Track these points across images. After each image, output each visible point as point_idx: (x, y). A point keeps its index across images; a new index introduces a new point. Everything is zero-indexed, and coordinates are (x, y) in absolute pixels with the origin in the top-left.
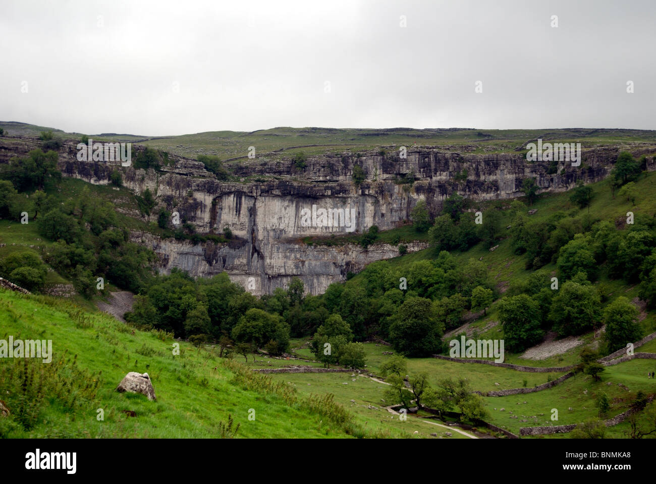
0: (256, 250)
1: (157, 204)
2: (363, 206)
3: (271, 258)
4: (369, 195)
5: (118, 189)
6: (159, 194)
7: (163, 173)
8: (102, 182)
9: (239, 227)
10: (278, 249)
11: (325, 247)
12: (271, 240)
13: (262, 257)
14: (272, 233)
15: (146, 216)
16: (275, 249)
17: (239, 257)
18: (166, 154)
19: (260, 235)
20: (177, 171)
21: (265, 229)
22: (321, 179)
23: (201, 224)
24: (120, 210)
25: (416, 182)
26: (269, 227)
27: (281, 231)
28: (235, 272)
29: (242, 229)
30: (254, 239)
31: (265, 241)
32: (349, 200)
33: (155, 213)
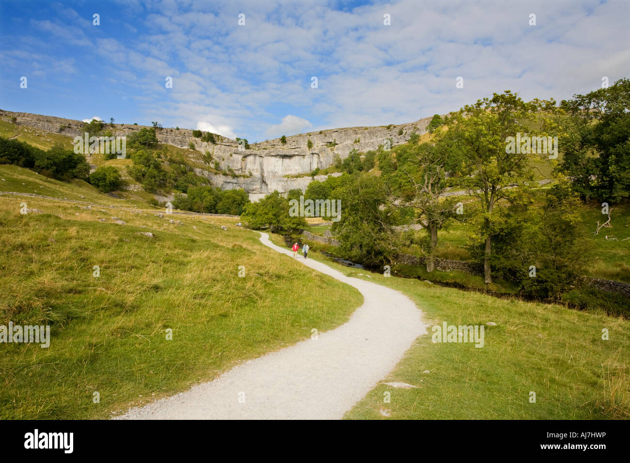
0: (264, 182)
1: (214, 159)
2: (312, 158)
3: (271, 185)
4: (315, 153)
5: (192, 150)
6: (214, 154)
7: (217, 144)
8: (184, 147)
9: (256, 171)
10: (274, 180)
11: (295, 178)
12: (271, 177)
13: (267, 185)
14: (271, 174)
15: (207, 164)
16: (272, 181)
17: (256, 185)
18: (218, 136)
19: (265, 175)
20: (224, 144)
21: (268, 171)
22: (293, 147)
23: (237, 169)
24: (192, 160)
25: (336, 146)
26: (270, 171)
27: (275, 172)
28: (254, 192)
29: (257, 172)
30: (263, 177)
31: (268, 177)
32: (306, 156)
33: (213, 163)
